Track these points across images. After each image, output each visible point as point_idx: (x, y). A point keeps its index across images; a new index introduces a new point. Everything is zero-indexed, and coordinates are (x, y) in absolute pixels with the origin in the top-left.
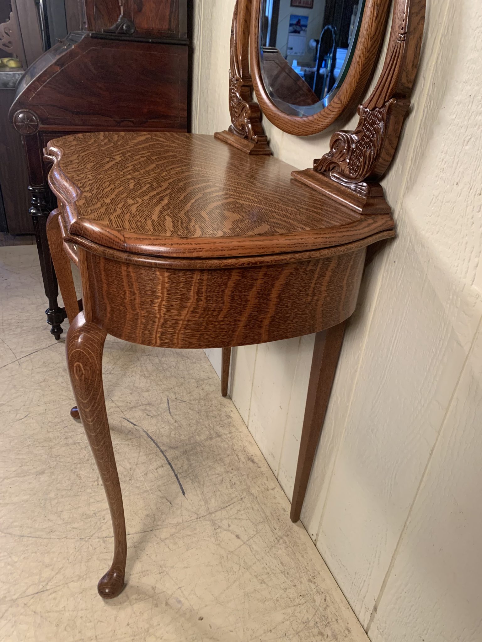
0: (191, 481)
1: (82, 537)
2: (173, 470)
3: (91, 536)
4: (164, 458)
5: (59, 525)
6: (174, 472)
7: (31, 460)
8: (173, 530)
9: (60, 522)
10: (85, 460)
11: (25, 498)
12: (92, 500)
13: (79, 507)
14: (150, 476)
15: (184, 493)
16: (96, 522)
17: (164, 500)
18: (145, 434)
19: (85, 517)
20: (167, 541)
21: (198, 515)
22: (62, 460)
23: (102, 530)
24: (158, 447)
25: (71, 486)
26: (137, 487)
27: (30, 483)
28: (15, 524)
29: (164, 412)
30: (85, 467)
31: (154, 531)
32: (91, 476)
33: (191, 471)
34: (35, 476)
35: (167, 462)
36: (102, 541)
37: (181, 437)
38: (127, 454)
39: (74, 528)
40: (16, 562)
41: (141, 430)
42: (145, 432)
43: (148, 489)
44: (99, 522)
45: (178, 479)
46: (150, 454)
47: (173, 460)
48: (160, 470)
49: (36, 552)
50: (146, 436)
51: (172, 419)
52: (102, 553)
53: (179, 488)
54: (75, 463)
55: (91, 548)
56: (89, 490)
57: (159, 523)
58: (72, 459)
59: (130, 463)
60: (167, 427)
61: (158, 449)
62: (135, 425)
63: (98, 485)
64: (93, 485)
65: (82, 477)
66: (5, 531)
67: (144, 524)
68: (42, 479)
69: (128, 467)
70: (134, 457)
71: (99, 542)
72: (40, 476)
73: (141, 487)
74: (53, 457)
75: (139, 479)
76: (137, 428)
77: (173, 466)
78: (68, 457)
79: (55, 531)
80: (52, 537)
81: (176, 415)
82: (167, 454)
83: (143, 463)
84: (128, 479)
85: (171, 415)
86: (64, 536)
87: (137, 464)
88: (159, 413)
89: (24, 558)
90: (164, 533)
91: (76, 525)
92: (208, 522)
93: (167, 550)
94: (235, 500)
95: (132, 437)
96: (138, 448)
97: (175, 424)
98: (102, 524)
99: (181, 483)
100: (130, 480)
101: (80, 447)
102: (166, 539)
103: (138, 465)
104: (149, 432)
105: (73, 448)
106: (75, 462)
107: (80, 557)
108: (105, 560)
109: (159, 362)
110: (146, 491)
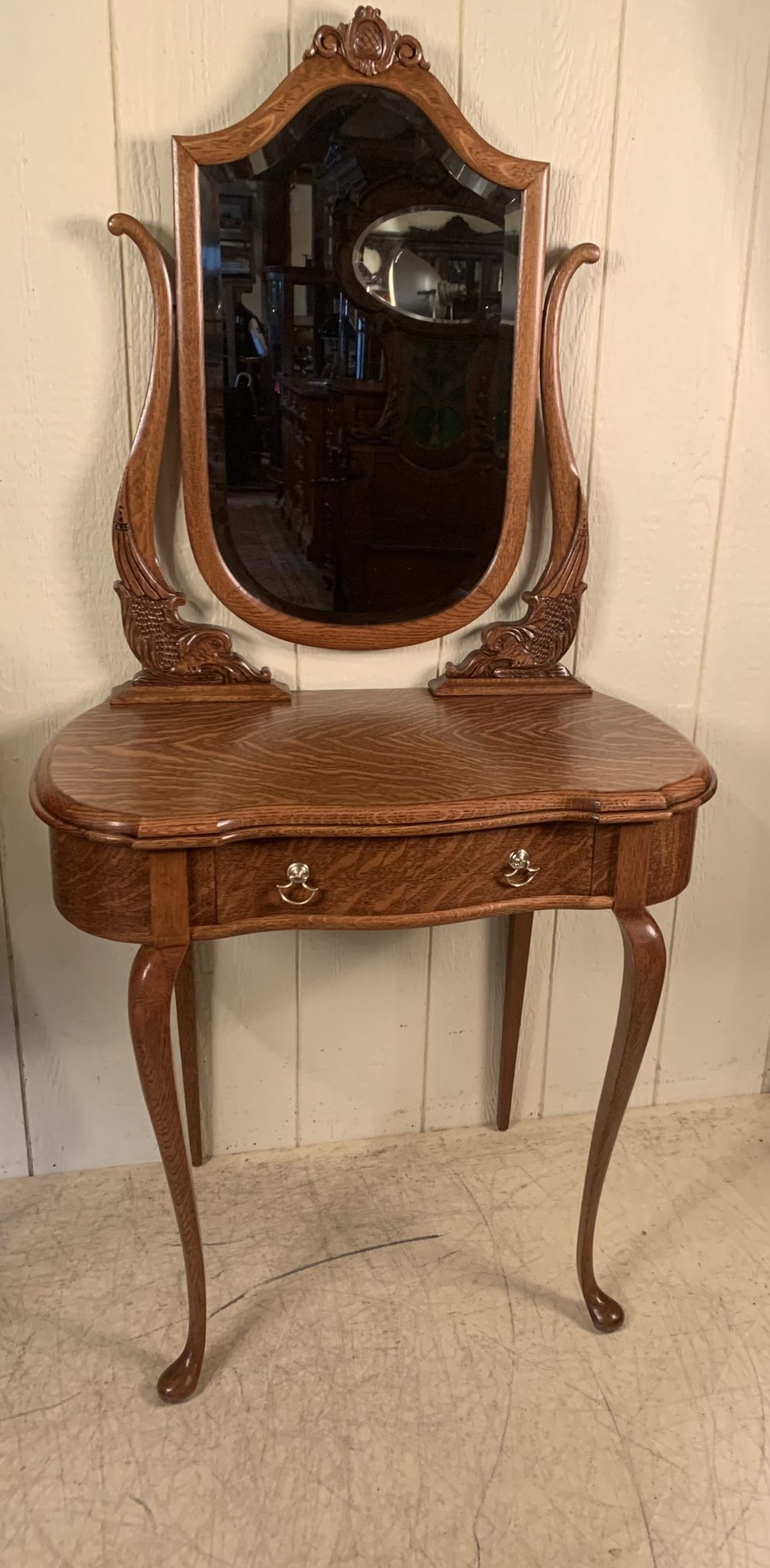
0: (410, 1227)
1: (510, 1362)
2: (380, 1246)
3: (509, 1351)
4: (347, 1258)
5: (481, 1397)
6: (385, 1245)
7: (304, 1466)
8: (507, 1252)
9: (476, 1397)
10: (326, 1372)
11: (409, 1458)
12: (433, 1355)
13: (446, 1372)
14: (387, 1276)
15: (436, 1236)
16: (483, 1346)
17: (447, 1260)
18: (273, 1282)
19: (468, 1363)
20: (526, 1260)
21: (481, 1224)
22: (316, 1410)
23: (497, 1337)
24: (317, 1264)
25: (392, 1388)
26: (411, 1295)
27: (372, 1457)
28: (472, 1465)
29: (216, 1252)
30: (343, 1371)
31: (506, 1274)
32: (370, 1361)
33: (386, 1225)
34: (352, 1452)
35: (360, 1254)
36: (520, 1337)
37: (298, 1232)
38: (324, 1308)
39: (491, 1375)
40: (554, 1449)
41: (258, 1288)
42: (267, 1282)
43: (418, 1279)
44: (484, 1343)
45: (402, 1242)
46: (332, 1275)
47: (357, 1246)
48: (375, 1263)
49: (536, 1423)
50: (280, 1281)
51: (243, 1242)
52: (542, 1336)
53: (422, 1241)
54: (331, 1388)
55: (534, 1350)
56: (408, 1361)
57: (491, 1267)
58: (316, 1394)
59: (349, 1304)
60: (264, 1250)
61: (321, 1265)
62: (241, 1297)
63: (396, 1348)
64: (396, 1356)
65: (372, 1373)
66: (488, 1477)
67: (491, 1285)
68: (364, 1438)
69: (358, 1306)
70: (336, 1298)
71: (521, 1340)
72: (356, 1442)
73: (412, 1288)
74: (304, 1427)
75: (391, 1292)
76: (252, 1292)
77: (369, 1246)
78: (310, 1402)
79: (495, 1401)
80: (506, 1403)
81: (231, 1236)
82: (339, 1253)
83: (354, 1285)
84: (389, 1307)
85: (230, 1242)
86: (506, 1388)
87: (355, 1294)
88: (215, 1260)
89: (546, 1438)
90: (511, 1263)
91: (485, 1374)
92: (496, 1214)
93: (541, 1261)
94: (457, 1181)
95: (278, 1300)
96: (312, 1292)
97: (258, 1238)
98: (486, 1338)
99: (411, 1238)
100: (391, 1303)
101: (285, 1384)
102: (521, 1261)
103: (359, 1292)
104: (269, 1275)
105: (283, 1395)
106: (327, 1388)
107: (548, 1364)
108: (554, 1331)
109: (23, 1255)
110: (423, 1282)
